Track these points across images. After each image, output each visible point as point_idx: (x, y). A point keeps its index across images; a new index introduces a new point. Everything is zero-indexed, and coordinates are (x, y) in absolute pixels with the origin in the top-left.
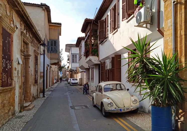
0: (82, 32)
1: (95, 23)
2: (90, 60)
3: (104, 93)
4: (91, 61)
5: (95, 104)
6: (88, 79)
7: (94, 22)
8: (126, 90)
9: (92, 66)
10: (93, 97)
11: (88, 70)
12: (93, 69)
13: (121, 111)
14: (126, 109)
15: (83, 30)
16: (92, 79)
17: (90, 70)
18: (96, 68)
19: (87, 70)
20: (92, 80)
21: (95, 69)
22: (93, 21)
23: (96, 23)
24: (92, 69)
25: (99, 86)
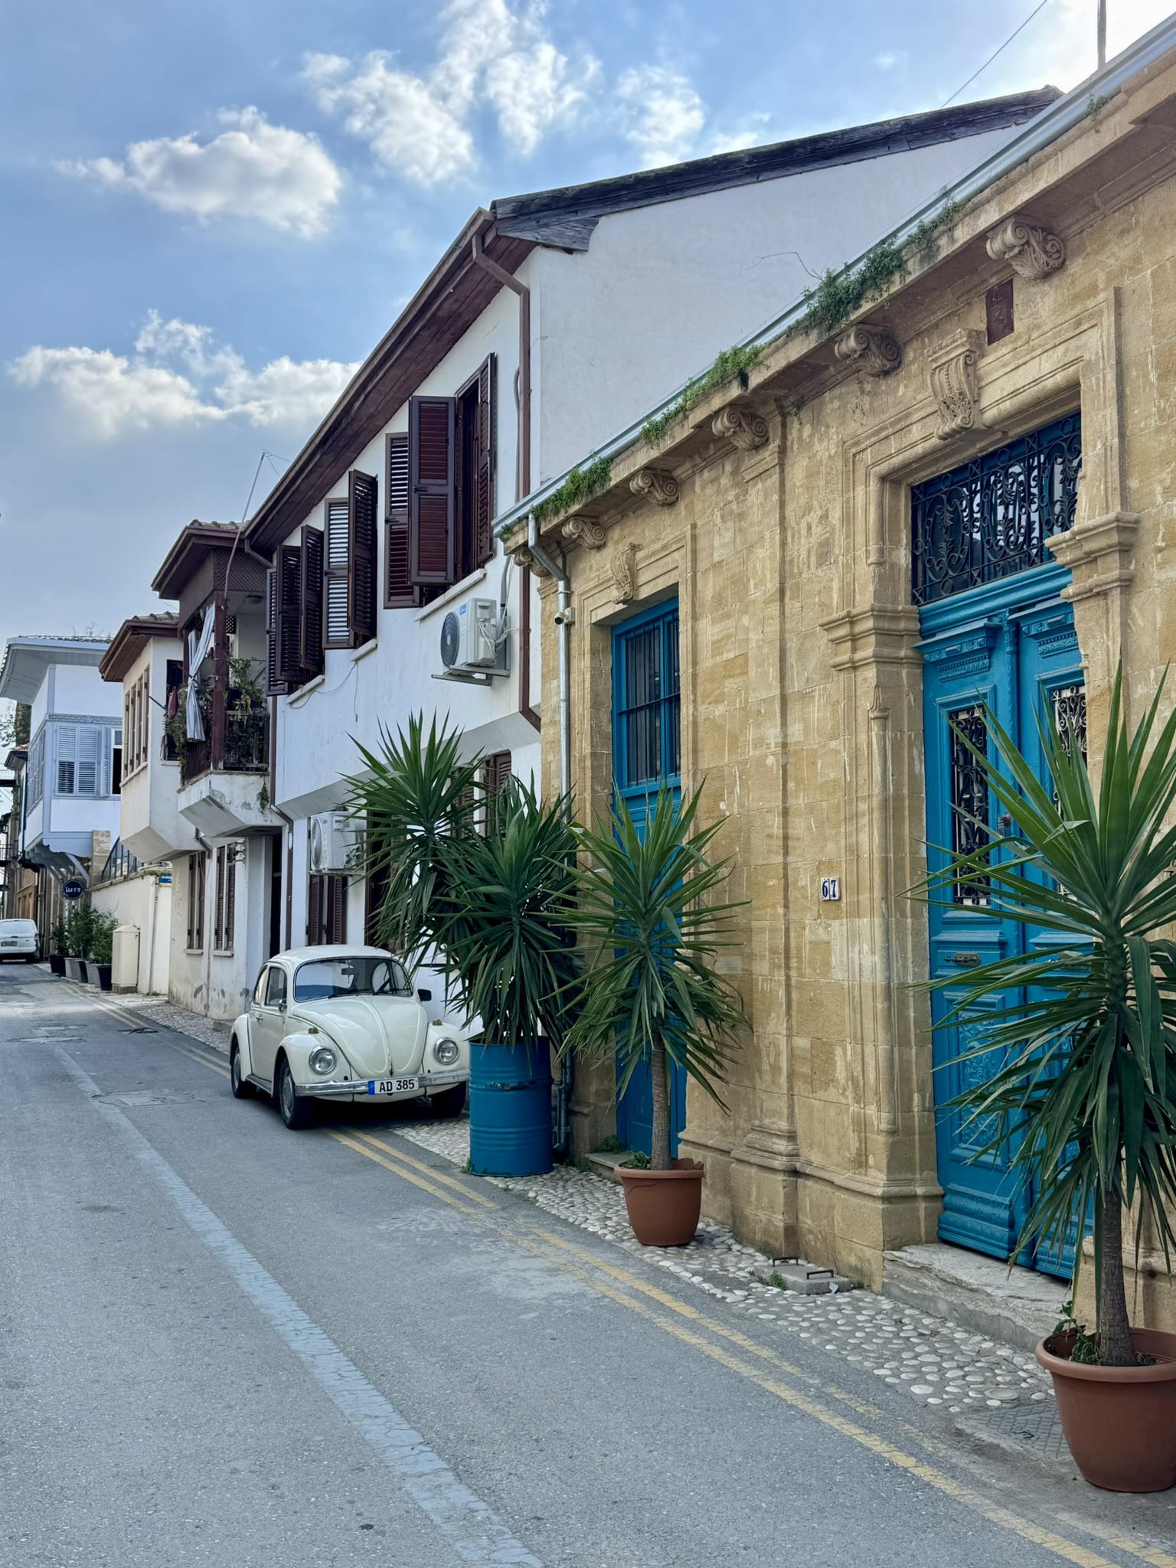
0: (158, 593)
1: (249, 554)
2: (211, 800)
3: (293, 1006)
4: (221, 807)
5: (243, 1079)
6: (190, 933)
7: (247, 549)
8: (416, 995)
9: (225, 842)
10: (235, 1036)
11: (192, 867)
12: (230, 859)
13: (371, 1091)
14: (395, 1085)
15: (170, 584)
16: (217, 932)
17: (211, 866)
18: (253, 855)
19: (186, 861)
20: (218, 947)
21: (243, 860)
22: (241, 540)
23: (255, 555)
24: (220, 860)
25: (271, 968)
